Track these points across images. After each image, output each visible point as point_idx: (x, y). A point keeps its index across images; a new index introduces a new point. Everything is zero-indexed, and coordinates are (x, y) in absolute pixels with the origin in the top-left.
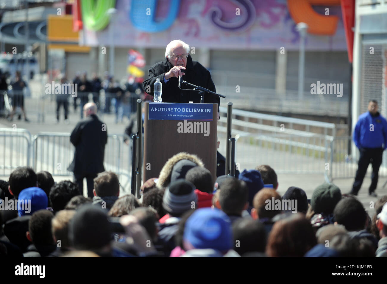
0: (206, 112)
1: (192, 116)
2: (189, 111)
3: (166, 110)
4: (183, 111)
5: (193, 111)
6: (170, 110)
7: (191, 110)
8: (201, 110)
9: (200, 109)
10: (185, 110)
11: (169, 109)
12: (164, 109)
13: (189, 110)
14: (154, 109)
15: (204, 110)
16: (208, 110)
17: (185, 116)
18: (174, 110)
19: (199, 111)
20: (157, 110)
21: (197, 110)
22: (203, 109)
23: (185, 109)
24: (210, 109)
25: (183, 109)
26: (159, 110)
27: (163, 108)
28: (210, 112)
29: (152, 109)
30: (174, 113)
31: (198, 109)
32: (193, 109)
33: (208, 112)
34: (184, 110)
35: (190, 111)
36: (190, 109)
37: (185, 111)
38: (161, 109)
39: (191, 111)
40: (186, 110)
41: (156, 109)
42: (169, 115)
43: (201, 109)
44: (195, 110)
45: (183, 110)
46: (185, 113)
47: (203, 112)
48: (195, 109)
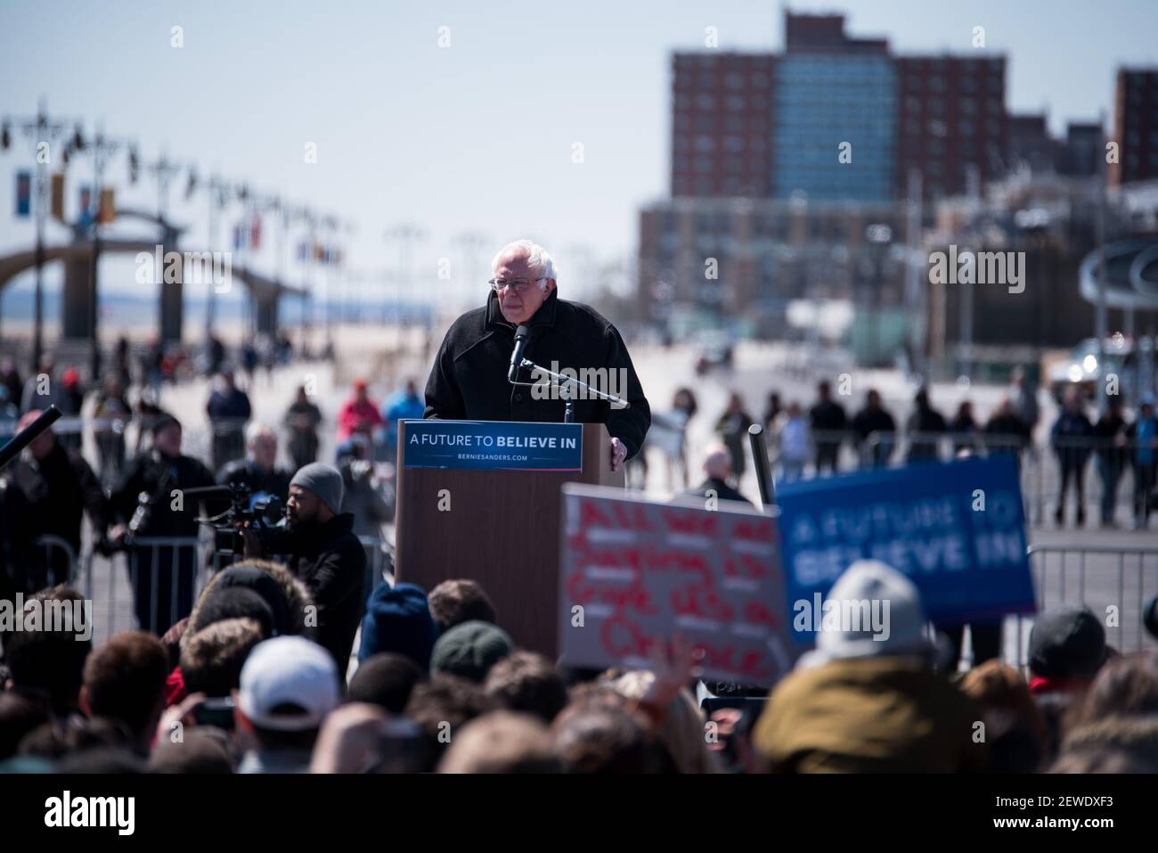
0: (562, 446)
1: (525, 458)
2: (515, 443)
3: (451, 441)
4: (499, 445)
5: (526, 445)
6: (464, 442)
7: (522, 442)
8: (550, 443)
9: (546, 439)
10: (506, 441)
11: (460, 438)
12: (446, 439)
13: (515, 441)
14: (420, 439)
15: (558, 443)
16: (568, 440)
17: (504, 458)
18: (474, 441)
19: (542, 445)
20: (427, 442)
21: (537, 441)
22: (555, 439)
23: (504, 439)
24: (574, 440)
25: (499, 438)
26: (433, 441)
27: (442, 436)
28: (573, 446)
29: (414, 439)
30: (474, 449)
31: (540, 439)
32: (526, 439)
33: (567, 446)
34: (501, 441)
35: (518, 445)
36: (518, 438)
37: (504, 444)
38: (439, 438)
39: (521, 446)
40: (509, 442)
41: (423, 439)
42: (460, 456)
43: (551, 439)
44: (531, 442)
45: (499, 441)
46: (505, 450)
47: (554, 447)
48: (531, 439)
